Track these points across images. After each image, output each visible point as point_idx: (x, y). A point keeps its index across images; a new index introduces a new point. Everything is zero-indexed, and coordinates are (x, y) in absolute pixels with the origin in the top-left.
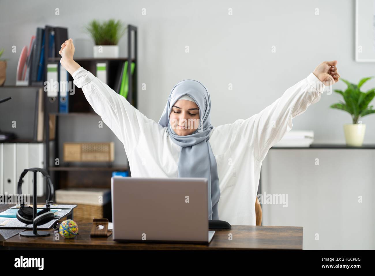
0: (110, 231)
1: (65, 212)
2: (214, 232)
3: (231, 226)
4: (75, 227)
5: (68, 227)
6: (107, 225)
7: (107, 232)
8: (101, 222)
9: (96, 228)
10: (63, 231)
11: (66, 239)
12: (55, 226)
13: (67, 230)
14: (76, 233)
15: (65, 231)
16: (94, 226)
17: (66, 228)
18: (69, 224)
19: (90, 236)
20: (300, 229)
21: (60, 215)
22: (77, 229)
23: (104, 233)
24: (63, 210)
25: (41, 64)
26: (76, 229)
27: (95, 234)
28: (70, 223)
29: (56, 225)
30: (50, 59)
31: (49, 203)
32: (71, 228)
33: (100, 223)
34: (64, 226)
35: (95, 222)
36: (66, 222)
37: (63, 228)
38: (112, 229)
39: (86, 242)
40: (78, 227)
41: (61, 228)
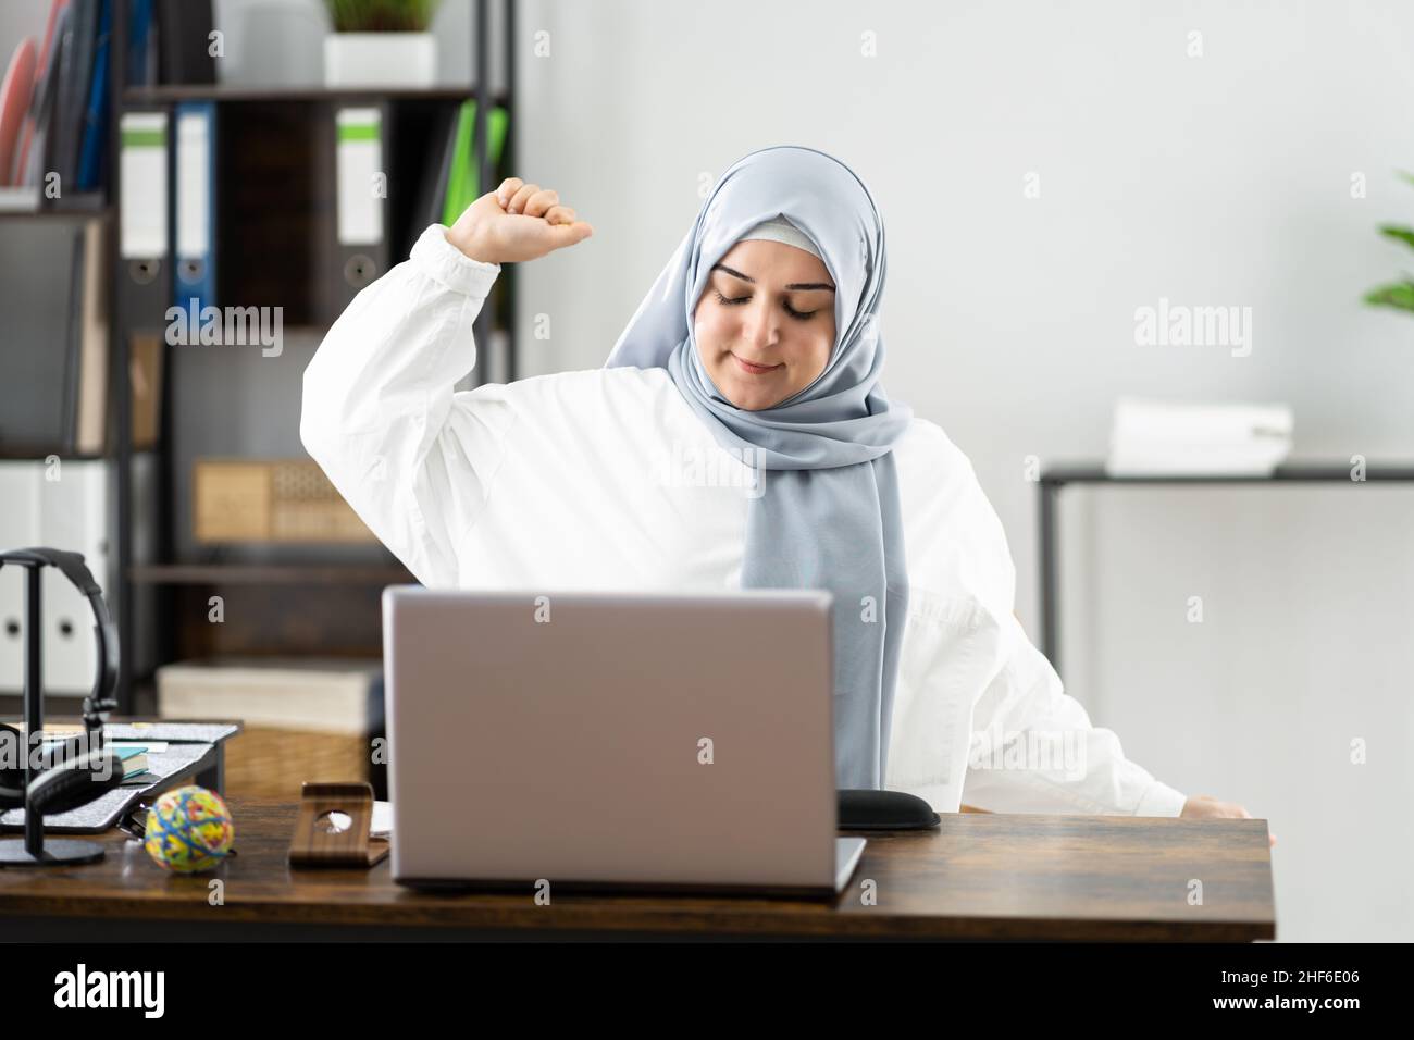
0: (380, 840)
1: (183, 756)
2: (862, 843)
3: (937, 817)
4: (217, 821)
5: (185, 822)
6: (365, 814)
7: (368, 847)
8: (338, 800)
9: (316, 824)
10: (160, 840)
11: (176, 876)
12: (130, 818)
13: (180, 833)
14: (224, 848)
15: (171, 838)
16: (307, 817)
17: (175, 825)
18: (189, 805)
19: (287, 862)
20: (1256, 832)
21: (158, 767)
22: (225, 829)
23: (352, 849)
24: (175, 748)
25: (93, 112)
26: (220, 831)
27: (310, 853)
28: (194, 802)
29: (133, 813)
30: (134, 91)
31: (96, 710)
32: (198, 823)
33: (332, 804)
34: (168, 816)
35: (312, 800)
36: (175, 798)
37: (163, 823)
38: (387, 833)
39: (266, 890)
40: (235, 823)
41: (153, 826)
